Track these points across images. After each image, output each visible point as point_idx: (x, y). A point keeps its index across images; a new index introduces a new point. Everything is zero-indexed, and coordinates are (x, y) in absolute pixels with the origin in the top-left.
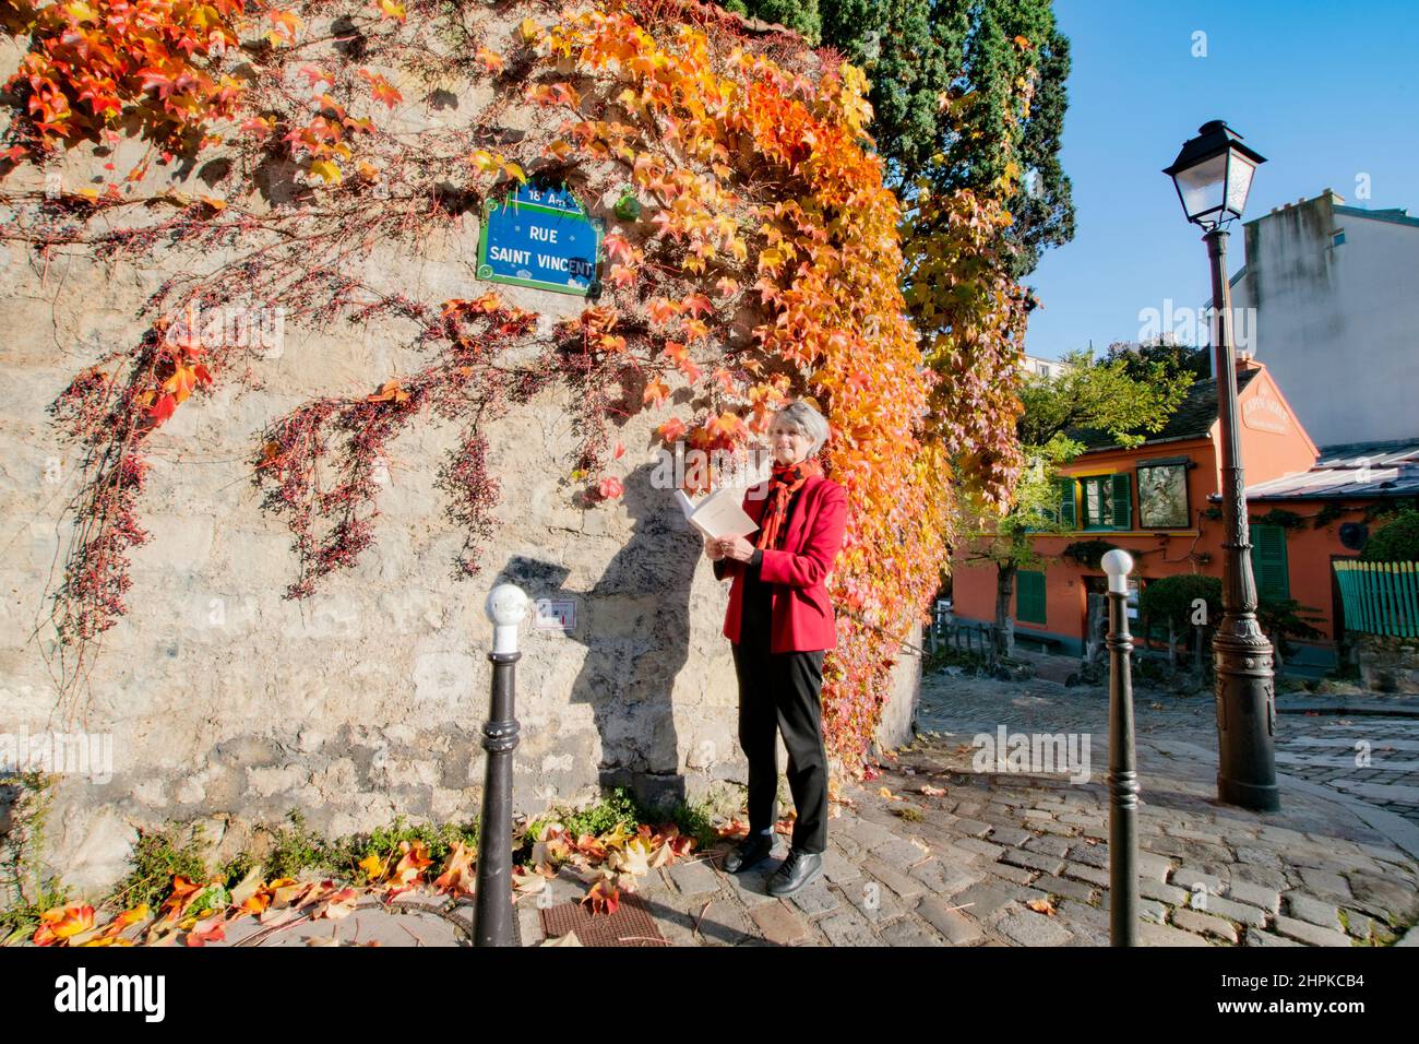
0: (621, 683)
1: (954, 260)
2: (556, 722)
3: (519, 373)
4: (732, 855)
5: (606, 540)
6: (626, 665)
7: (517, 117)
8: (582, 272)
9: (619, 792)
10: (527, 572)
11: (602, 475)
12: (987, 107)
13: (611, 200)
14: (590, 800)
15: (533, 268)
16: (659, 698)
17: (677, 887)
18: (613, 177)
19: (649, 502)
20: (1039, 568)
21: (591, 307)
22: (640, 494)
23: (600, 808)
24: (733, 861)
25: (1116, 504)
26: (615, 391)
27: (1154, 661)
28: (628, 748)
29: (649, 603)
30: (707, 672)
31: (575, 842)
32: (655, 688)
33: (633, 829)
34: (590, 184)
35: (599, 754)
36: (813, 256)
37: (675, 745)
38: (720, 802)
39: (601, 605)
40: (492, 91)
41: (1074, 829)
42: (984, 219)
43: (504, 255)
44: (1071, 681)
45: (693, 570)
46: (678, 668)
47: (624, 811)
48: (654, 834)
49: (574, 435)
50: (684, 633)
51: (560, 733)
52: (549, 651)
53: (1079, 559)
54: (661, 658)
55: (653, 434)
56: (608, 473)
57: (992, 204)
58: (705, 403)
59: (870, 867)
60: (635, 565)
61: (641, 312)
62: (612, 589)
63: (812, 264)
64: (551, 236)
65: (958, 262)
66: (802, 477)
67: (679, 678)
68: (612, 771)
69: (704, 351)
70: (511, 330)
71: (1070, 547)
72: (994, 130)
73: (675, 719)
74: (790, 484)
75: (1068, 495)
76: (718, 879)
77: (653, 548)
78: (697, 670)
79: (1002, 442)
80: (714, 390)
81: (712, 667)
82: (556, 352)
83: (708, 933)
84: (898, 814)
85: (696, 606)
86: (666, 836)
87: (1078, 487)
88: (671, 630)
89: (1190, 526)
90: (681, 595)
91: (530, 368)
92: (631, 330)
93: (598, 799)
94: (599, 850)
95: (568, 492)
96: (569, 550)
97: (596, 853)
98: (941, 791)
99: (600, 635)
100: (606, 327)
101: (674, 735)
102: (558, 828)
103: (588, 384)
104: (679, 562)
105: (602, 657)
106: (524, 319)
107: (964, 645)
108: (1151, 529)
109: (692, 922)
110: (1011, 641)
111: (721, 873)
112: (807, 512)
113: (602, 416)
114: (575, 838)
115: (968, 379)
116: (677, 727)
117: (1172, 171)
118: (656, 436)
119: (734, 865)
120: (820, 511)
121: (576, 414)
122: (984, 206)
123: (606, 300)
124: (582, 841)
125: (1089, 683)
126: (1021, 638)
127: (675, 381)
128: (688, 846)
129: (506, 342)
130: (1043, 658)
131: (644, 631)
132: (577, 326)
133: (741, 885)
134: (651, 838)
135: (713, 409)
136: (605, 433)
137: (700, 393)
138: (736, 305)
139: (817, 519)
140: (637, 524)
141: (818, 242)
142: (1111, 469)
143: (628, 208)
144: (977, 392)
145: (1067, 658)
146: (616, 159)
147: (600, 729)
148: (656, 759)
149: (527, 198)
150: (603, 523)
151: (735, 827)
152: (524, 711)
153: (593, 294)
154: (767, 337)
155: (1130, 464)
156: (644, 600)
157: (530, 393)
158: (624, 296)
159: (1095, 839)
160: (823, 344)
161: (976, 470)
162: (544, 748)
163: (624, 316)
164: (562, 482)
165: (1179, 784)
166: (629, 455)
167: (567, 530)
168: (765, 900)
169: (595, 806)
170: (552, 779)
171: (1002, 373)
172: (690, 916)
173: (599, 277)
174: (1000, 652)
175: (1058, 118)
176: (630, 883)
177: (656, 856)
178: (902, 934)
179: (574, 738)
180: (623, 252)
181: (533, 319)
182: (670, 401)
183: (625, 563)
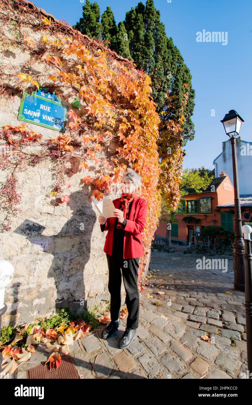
0: (65, 269)
1: (169, 139)
2: (39, 286)
3: (32, 155)
4: (105, 332)
5: (63, 217)
6: (67, 263)
7: (38, 66)
8: (59, 123)
9: (63, 310)
10: (31, 229)
11: (62, 194)
12: (178, 99)
13: (71, 101)
14: (52, 314)
15: (40, 118)
16: (79, 273)
17: (85, 349)
18: (72, 93)
19: (78, 204)
20: (177, 223)
21: (61, 135)
22: (75, 201)
23: (55, 317)
24: (105, 334)
25: (195, 207)
26: (68, 165)
27: (205, 247)
28: (67, 293)
29: (77, 239)
30: (96, 263)
31: (45, 333)
32: (78, 270)
33: (68, 324)
34: (64, 94)
35: (56, 296)
36: (135, 128)
37: (84, 290)
38: (99, 308)
39: (59, 241)
40: (30, 56)
41: (204, 304)
42: (176, 129)
43: (29, 113)
44: (185, 253)
45: (93, 228)
46: (86, 262)
47: (64, 317)
48: (76, 325)
49: (53, 179)
50: (89, 250)
51: (41, 290)
52: (38, 258)
53: (186, 221)
54: (80, 259)
55: (81, 181)
56: (65, 193)
57: (178, 125)
58: (99, 172)
59: (151, 329)
60: (73, 226)
61: (79, 139)
62: (64, 235)
63: (135, 131)
64: (48, 109)
65: (169, 140)
66: (133, 197)
67: (87, 266)
68: (60, 302)
69: (100, 155)
70: (30, 139)
71: (184, 218)
72: (180, 105)
73: (84, 281)
74: (129, 199)
75: (184, 205)
76: (100, 343)
77: (79, 220)
78: (93, 262)
79: (176, 191)
80: (102, 167)
81: (98, 261)
82: (47, 149)
83: (98, 372)
84: (155, 304)
85: (93, 240)
86: (80, 326)
87: (186, 203)
88: (84, 249)
89: (212, 213)
90: (88, 236)
91: (37, 154)
92: (76, 145)
93: (54, 313)
94: (54, 335)
95: (49, 200)
96: (48, 221)
97: (53, 336)
98: (164, 293)
99: (58, 252)
100: (66, 143)
101: (84, 286)
102: (38, 327)
103: (59, 162)
104: (88, 225)
105: (59, 260)
106: (36, 136)
107: (158, 243)
108: (203, 214)
109: (91, 366)
110: (170, 242)
111: (100, 339)
112: (136, 209)
113: (63, 174)
114: (45, 331)
115: (169, 172)
116: (85, 283)
117: (222, 121)
118: (82, 181)
119: (106, 336)
120: (140, 209)
121: (54, 172)
122: (176, 125)
123: (67, 134)
124: (48, 332)
125: (189, 253)
126: (172, 241)
127: (90, 163)
128: (89, 329)
129: (28, 143)
130: (177, 246)
131: (75, 250)
132: (56, 141)
133: (109, 345)
134: (74, 327)
135: (102, 174)
136: (64, 179)
137: (98, 168)
138: (111, 141)
139: (139, 211)
140: (74, 212)
141: (137, 124)
142: (194, 199)
143: (76, 104)
144: (171, 176)
145: (183, 246)
146: (74, 88)
147: (57, 287)
148: (77, 295)
149: (40, 95)
150: (62, 211)
151: (105, 318)
152: (26, 283)
153: (63, 131)
154: (121, 151)
155: (199, 197)
156: (76, 238)
157: (36, 163)
158: (73, 133)
159: (211, 307)
160: (137, 156)
161: (169, 198)
162: (34, 296)
163: (73, 140)
164: (47, 196)
165: (223, 284)
166: (72, 187)
167: (48, 213)
168: (118, 351)
169: (53, 316)
170: (37, 308)
171: (176, 172)
172: (90, 363)
173: (65, 126)
174: (167, 245)
175: (193, 107)
176: (66, 350)
177: (77, 335)
178: (167, 360)
179: (46, 291)
180: (74, 118)
181: (40, 137)
182: (87, 170)
183: (69, 225)
